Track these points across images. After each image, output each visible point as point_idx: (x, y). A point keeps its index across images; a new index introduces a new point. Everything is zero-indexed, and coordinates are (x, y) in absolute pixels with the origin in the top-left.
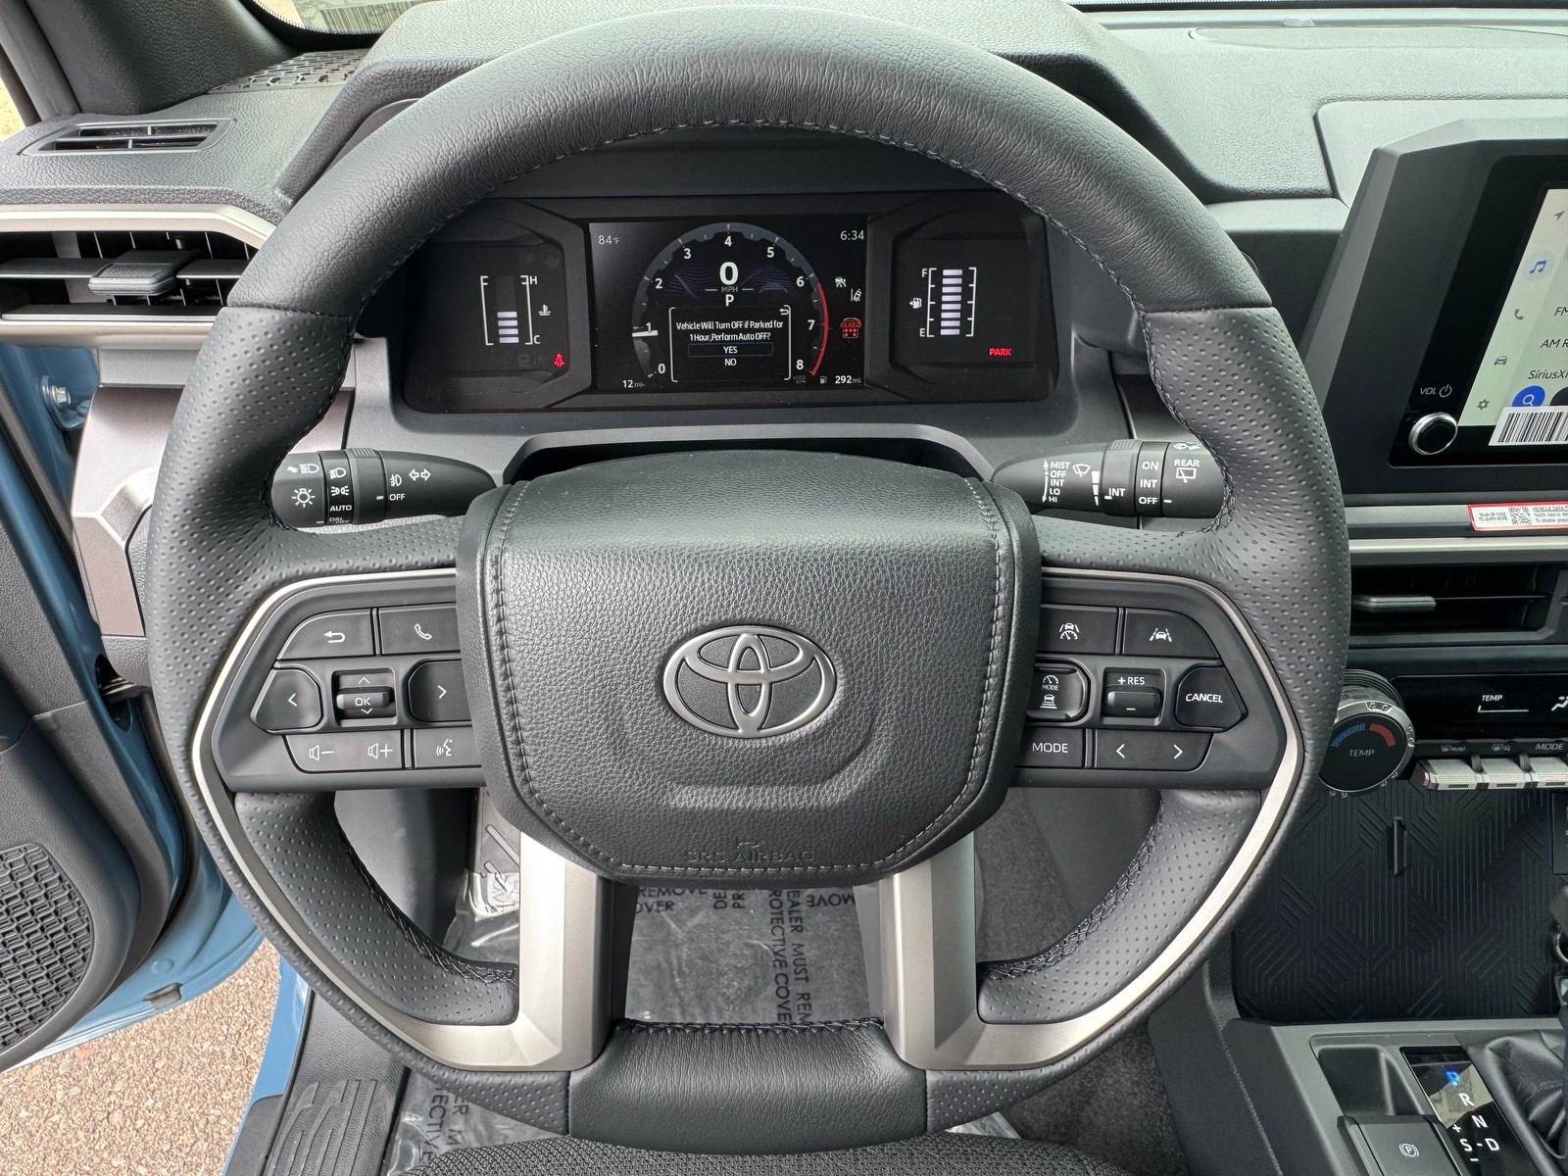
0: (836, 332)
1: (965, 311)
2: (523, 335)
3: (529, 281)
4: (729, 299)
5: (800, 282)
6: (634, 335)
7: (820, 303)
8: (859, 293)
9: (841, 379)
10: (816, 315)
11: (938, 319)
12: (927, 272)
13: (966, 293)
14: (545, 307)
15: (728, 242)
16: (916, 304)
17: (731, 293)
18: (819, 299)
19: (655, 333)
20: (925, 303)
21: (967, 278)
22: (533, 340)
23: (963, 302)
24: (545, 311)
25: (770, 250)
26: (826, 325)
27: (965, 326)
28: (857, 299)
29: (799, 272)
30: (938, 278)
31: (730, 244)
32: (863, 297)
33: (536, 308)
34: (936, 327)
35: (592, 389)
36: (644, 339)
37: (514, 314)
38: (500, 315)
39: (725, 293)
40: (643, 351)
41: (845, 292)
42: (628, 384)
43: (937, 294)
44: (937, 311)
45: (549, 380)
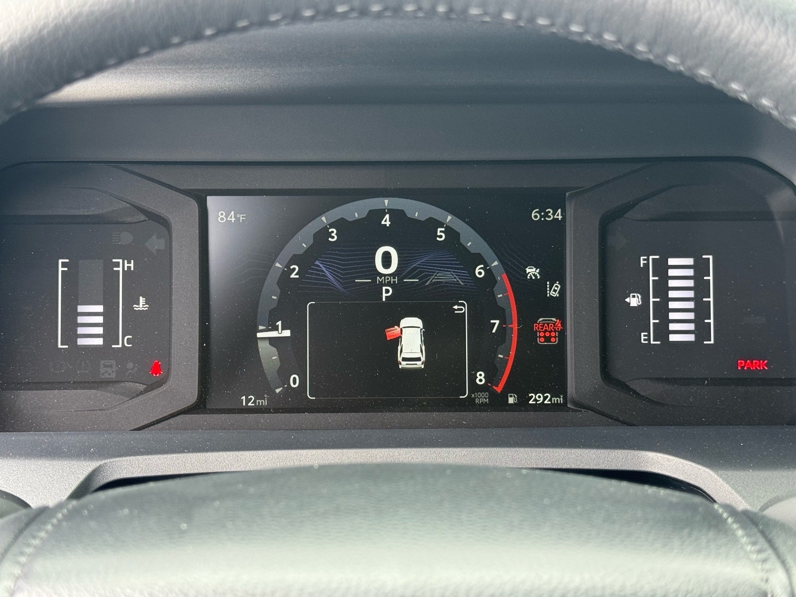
0: (527, 334)
1: (701, 311)
2: (110, 334)
3: (123, 266)
4: (386, 293)
5: (479, 272)
6: (259, 335)
7: (506, 298)
8: (557, 286)
9: (536, 398)
10: (501, 314)
11: (664, 321)
12: (648, 261)
13: (700, 289)
14: (142, 300)
15: (386, 221)
16: (634, 301)
17: (389, 284)
18: (504, 294)
19: (287, 333)
20: (645, 299)
21: (700, 269)
22: (123, 341)
23: (697, 299)
24: (142, 305)
25: (440, 231)
26: (515, 326)
27: (701, 330)
28: (556, 295)
29: (479, 259)
30: (662, 269)
31: (388, 223)
32: (563, 292)
33: (131, 300)
34: (663, 331)
35: (200, 407)
36: (272, 341)
37: (100, 308)
38: (81, 309)
39: (382, 284)
40: (268, 355)
41: (539, 286)
42: (248, 401)
43: (662, 289)
44: (663, 310)
45: (142, 393)
